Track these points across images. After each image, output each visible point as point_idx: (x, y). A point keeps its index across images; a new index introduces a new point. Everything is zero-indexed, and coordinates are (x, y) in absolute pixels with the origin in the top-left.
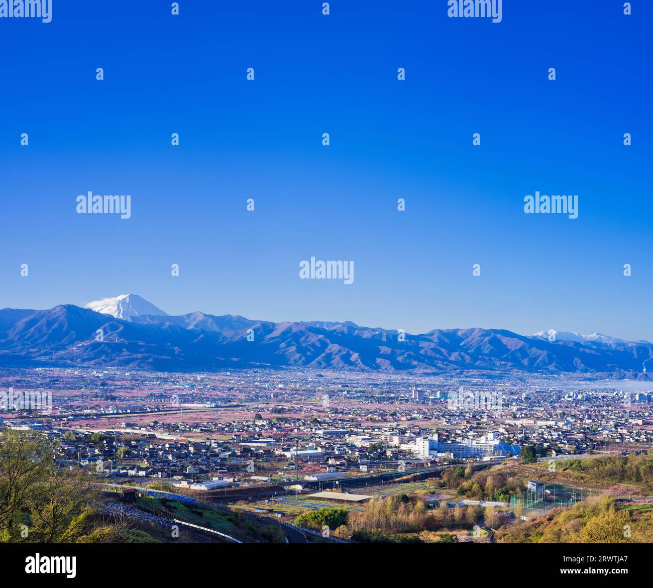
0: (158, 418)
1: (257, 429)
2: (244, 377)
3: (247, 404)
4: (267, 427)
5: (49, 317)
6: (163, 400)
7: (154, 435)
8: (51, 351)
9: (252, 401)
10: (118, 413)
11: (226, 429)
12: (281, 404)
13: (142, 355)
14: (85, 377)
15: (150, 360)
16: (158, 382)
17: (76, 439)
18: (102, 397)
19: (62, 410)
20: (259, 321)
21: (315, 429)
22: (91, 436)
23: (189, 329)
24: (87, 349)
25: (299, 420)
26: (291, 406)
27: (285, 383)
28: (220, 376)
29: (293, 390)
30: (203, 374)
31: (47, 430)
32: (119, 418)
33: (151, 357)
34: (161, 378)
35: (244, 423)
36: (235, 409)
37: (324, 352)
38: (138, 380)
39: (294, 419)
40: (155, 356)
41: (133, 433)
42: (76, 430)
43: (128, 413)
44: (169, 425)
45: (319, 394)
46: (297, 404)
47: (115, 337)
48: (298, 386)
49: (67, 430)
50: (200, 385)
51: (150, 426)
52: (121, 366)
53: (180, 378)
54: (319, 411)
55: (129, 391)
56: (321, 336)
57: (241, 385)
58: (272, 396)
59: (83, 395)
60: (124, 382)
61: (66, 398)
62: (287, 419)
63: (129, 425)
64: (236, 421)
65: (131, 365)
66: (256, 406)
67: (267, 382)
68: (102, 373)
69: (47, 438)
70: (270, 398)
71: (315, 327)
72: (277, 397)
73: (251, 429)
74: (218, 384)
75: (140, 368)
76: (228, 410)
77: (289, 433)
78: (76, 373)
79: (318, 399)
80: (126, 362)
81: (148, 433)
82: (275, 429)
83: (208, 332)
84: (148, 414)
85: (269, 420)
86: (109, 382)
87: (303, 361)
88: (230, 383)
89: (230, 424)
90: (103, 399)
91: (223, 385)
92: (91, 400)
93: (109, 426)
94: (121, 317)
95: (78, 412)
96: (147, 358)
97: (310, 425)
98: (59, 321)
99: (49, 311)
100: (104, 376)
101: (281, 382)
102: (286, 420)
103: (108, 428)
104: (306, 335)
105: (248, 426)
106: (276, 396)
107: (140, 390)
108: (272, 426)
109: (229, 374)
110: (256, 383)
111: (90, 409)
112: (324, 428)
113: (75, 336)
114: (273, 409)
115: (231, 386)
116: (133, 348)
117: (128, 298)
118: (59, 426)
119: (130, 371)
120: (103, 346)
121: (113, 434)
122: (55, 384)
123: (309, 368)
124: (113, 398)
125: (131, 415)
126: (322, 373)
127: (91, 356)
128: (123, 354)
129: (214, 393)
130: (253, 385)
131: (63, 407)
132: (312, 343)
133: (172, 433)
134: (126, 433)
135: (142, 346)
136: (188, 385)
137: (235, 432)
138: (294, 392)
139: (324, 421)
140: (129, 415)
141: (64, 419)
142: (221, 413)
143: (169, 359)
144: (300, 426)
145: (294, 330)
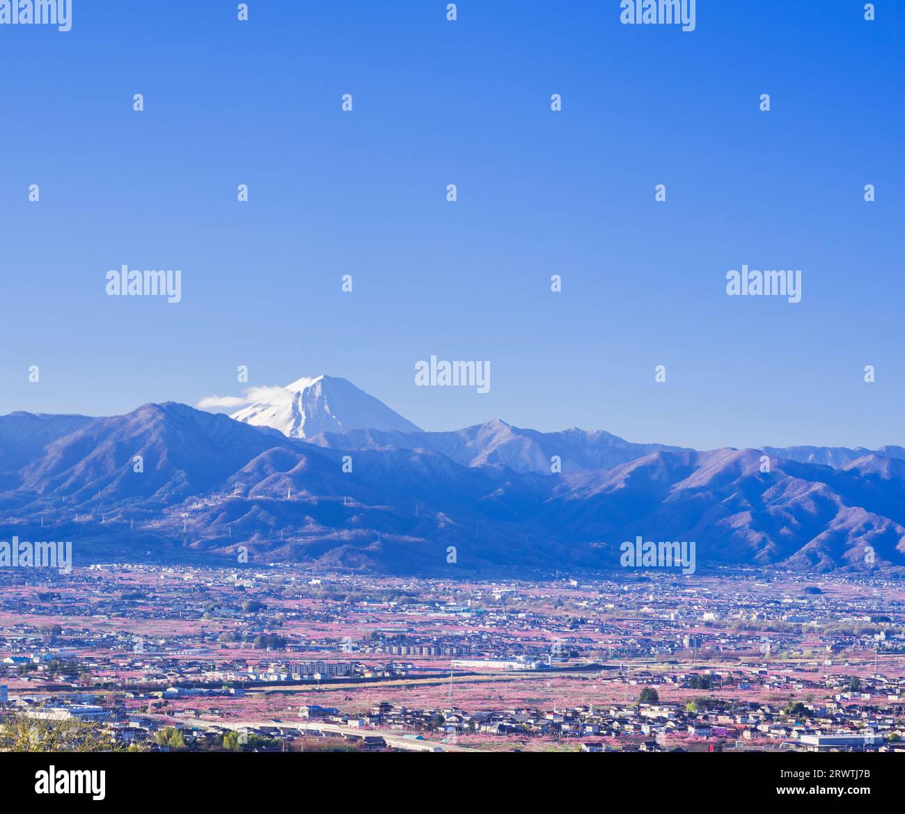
0: (393, 695)
1: (646, 729)
2: (613, 592)
3: (620, 663)
4: (670, 724)
5: (122, 435)
6: (404, 650)
7: (380, 739)
8: (125, 521)
9: (633, 657)
10: (289, 682)
11: (566, 727)
12: (710, 663)
13: (354, 532)
14: (208, 589)
15: (373, 546)
16: (392, 604)
17: (185, 746)
18: (250, 638)
19: (152, 671)
20: (656, 445)
21: (799, 731)
22: (222, 737)
23: (474, 466)
24: (214, 516)
25: (755, 706)
26: (736, 669)
27: (722, 610)
28: (553, 590)
29: (741, 628)
30: (508, 585)
31: (113, 721)
32: (292, 693)
33: (375, 538)
34: (400, 593)
35: (612, 713)
36: (589, 675)
37: (827, 528)
38: (343, 597)
39: (744, 704)
40: (386, 536)
41: (327, 733)
42: (185, 722)
43: (315, 682)
44: (418, 713)
45: (811, 638)
46: (752, 665)
47: (285, 486)
48: (754, 617)
49: (164, 722)
50: (499, 612)
51: (370, 716)
52: (300, 560)
53: (449, 594)
54: (809, 684)
55: (318, 624)
56: (818, 486)
57: (605, 612)
58: (686, 642)
59: (204, 635)
60: (306, 603)
61: (162, 642)
62: (724, 703)
63: (318, 713)
64: (591, 706)
65: (325, 559)
66: (644, 668)
67: (673, 605)
68: (251, 577)
69: (113, 741)
70: (681, 647)
71: (803, 461)
72: (699, 646)
73: (629, 728)
74: (545, 609)
75: (348, 567)
76: (571, 678)
77: (729, 740)
78: (188, 577)
79: (807, 652)
80: (314, 551)
81: (364, 734)
82: (691, 730)
83: (524, 475)
84: (367, 684)
85: (678, 706)
86: (270, 602)
87: (770, 553)
88: (577, 607)
89: (576, 714)
90: (253, 645)
91: (559, 612)
92: (223, 647)
93: (267, 714)
94: (301, 434)
95: (191, 678)
96: (366, 541)
97: (784, 720)
98: (147, 445)
99: (123, 420)
100: (256, 586)
101: (709, 608)
102: (721, 707)
103: (265, 719)
104: (779, 484)
105: (623, 721)
106: (697, 642)
107: (347, 622)
108: (684, 720)
109: (574, 583)
110: (646, 609)
111: (220, 670)
112: (821, 730)
113: (186, 483)
114: (687, 677)
115: (579, 616)
116: (331, 515)
117: (319, 388)
118: (144, 711)
119: (321, 573)
120: (255, 507)
121: (279, 735)
122: (134, 605)
123: (785, 569)
124: (280, 643)
125: (323, 687)
126: (820, 585)
127: (224, 535)
128: (305, 529)
129: (536, 632)
130: (637, 614)
131: (153, 664)
132: (793, 504)
133: (425, 735)
134: (309, 732)
135: (354, 511)
136: (468, 611)
137: (588, 734)
138: (745, 633)
139: (824, 709)
140: (317, 687)
141: (156, 694)
142: (553, 686)
143: (418, 543)
144: (758, 723)
145: (747, 471)
